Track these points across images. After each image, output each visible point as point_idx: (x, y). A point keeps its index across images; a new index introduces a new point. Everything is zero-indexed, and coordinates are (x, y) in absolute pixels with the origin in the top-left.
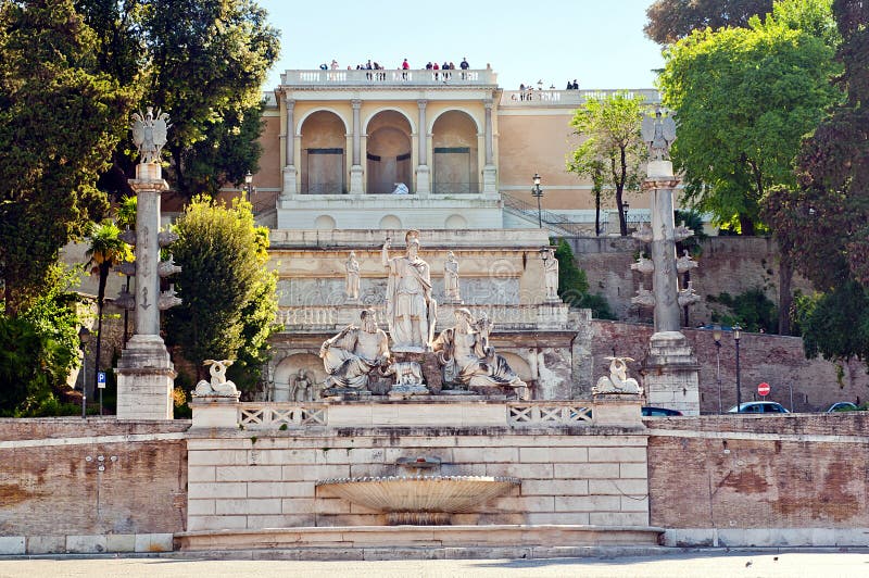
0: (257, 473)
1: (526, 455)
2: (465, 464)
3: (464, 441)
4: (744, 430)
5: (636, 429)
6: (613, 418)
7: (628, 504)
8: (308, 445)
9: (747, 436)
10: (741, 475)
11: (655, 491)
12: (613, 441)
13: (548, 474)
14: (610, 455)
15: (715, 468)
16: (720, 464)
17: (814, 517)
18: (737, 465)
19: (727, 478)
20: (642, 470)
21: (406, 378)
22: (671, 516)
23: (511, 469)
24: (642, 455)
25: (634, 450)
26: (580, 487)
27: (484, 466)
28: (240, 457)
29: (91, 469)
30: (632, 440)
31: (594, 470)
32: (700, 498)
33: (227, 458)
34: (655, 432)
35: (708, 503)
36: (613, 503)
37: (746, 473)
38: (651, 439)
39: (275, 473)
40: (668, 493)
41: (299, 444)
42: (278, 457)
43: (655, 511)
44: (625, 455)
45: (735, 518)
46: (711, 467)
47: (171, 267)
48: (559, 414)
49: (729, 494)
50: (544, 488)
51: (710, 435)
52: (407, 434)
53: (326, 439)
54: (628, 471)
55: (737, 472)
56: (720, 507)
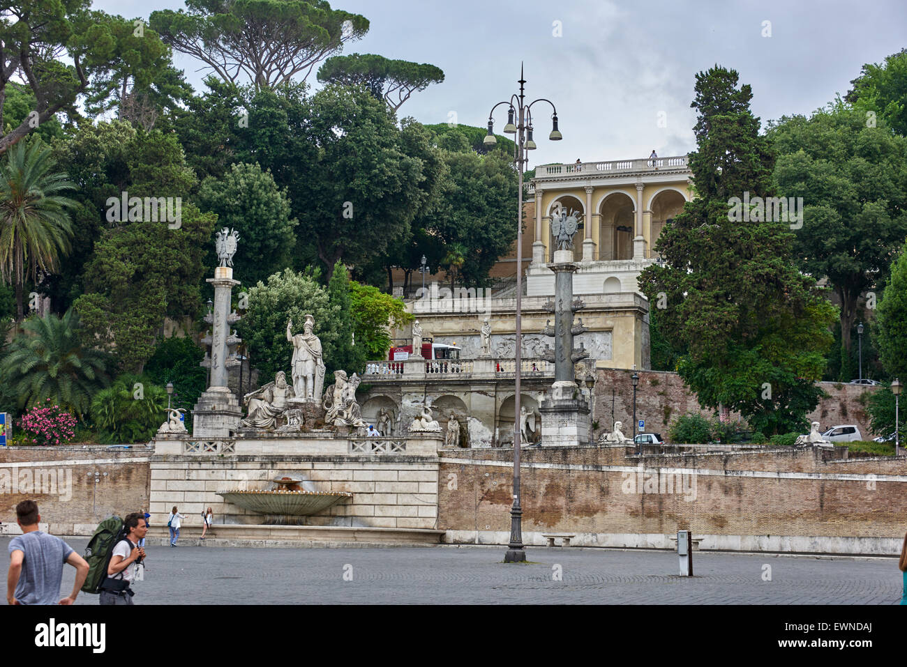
0: (191, 486)
1: (359, 475)
2: (318, 481)
3: (318, 466)
4: (498, 459)
5: (431, 457)
6: (417, 450)
7: (424, 512)
8: (221, 466)
9: (499, 464)
10: (494, 492)
11: (443, 503)
12: (415, 467)
13: (371, 489)
14: (413, 477)
15: (479, 487)
16: (482, 483)
17: (536, 524)
18: (492, 485)
19: (486, 494)
20: (434, 487)
21: (292, 420)
22: (452, 521)
23: (347, 485)
24: (435, 476)
25: (430, 474)
26: (391, 499)
27: (330, 483)
28: (181, 475)
29: (91, 481)
30: (427, 467)
31: (402, 487)
32: (469, 508)
33: (173, 475)
34: (444, 460)
35: (473, 512)
36: (412, 511)
37: (498, 490)
38: (441, 464)
39: (200, 486)
40: (450, 505)
41: (216, 466)
42: (203, 475)
43: (442, 517)
44: (422, 476)
45: (490, 524)
46: (477, 486)
47: (234, 339)
48: (384, 447)
49: (486, 506)
50: (367, 499)
51: (478, 463)
52: (282, 460)
53: (232, 463)
54: (425, 488)
55: (492, 490)
56: (480, 515)
